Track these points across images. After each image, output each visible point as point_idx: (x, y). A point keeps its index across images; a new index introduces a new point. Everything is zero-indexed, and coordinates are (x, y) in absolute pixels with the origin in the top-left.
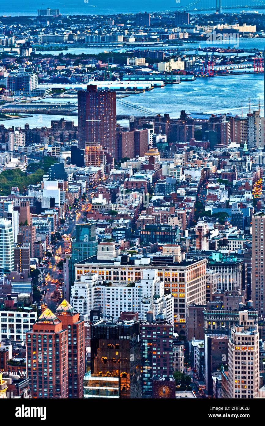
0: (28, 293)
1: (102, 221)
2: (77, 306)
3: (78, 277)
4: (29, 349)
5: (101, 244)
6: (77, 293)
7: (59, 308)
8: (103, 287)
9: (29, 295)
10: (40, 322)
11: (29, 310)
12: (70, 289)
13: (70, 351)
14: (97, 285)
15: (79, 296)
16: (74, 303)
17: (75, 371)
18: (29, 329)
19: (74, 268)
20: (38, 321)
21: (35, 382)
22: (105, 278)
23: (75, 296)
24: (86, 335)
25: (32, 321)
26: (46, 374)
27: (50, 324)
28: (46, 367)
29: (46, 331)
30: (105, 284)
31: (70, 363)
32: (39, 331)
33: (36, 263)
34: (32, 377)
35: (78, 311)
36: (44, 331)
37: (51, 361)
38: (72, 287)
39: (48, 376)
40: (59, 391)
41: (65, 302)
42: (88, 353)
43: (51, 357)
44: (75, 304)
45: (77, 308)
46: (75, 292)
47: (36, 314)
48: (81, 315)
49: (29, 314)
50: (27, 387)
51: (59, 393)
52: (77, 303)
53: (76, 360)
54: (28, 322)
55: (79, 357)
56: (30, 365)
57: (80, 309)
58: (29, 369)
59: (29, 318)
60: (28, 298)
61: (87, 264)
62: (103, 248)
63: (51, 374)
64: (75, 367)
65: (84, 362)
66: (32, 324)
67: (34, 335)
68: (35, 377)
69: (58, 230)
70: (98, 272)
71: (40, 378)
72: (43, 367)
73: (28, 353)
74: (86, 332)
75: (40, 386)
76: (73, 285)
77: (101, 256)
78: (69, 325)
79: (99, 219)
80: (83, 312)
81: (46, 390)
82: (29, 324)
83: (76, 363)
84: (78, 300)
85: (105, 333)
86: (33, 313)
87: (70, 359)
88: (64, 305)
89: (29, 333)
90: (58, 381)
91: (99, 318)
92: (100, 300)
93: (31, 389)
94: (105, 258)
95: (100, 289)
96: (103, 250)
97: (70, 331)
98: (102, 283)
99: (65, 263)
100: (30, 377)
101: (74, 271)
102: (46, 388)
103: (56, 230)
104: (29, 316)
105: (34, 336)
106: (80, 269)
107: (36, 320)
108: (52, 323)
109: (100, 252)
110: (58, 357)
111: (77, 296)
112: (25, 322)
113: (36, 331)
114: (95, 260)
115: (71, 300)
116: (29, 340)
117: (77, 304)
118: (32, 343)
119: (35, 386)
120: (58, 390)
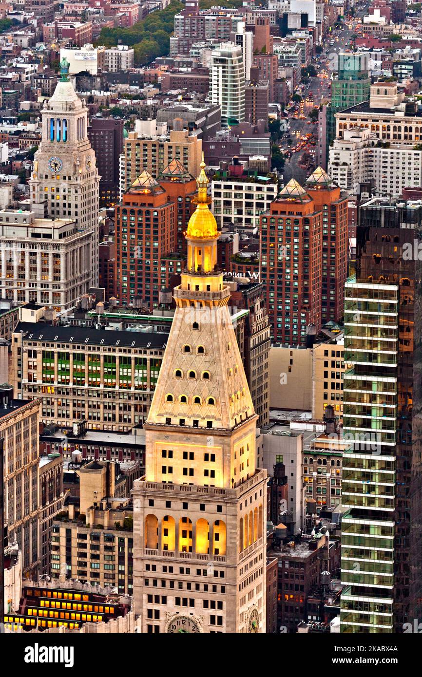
0: (265, 156)
1: (379, 50)
2: (337, 177)
3: (341, 133)
4: (264, 239)
5: (377, 85)
6: (338, 157)
7: (311, 179)
8: (378, 149)
9: (266, 159)
10: (281, 200)
11: (265, 181)
12: (328, 150)
13: (325, 244)
14: (369, 146)
15: (341, 161)
16: (333, 172)
17: (333, 274)
18: (265, 209)
19: (335, 119)
20: (278, 197)
21: (272, 288)
22: (381, 136)
23: (335, 161)
24: (350, 221)
25: (270, 197)
26: (289, 277)
27: (297, 203)
28: (288, 267)
29: (291, 213)
30: (380, 145)
31: (325, 262)
32: (279, 212)
33: (278, 111)
34: (268, 281)
35: (339, 185)
36: (287, 213)
37: (296, 258)
38: (330, 147)
39: (292, 281)
40: (307, 303)
41: (319, 170)
42: (352, 248)
43: (296, 253)
44: (334, 174)
45: (337, 179)
46: (335, 156)
47: (275, 187)
48: (343, 190)
49: (265, 187)
50: (259, 295)
51: (308, 305)
52: (337, 172)
53: (334, 258)
54: (263, 198)
55: (339, 253)
56: (264, 263)
57: (341, 182)
58: (264, 269)
59: (265, 193)
60: (265, 162)
61: (354, 114)
62: (378, 91)
63: (296, 277)
64: (333, 268)
65: (346, 261)
66: (270, 202)
67: (272, 218)
68: (272, 282)
69: (312, 62)
70: (370, 126)
71: (280, 283)
72: (284, 267)
73: (263, 246)
74: (350, 216)
75: (280, 295)
76: (332, 145)
77: (376, 103)
78: (325, 205)
79: (373, 47)
80: (346, 187)
81: (288, 301)
82: (265, 202)
83: (333, 262)
84: (339, 167)
85: (378, 219)
86: (271, 186)
87: (325, 256)
88: (318, 175)
89: (265, 215)
90: (306, 288)
91: (370, 196)
92: (372, 169)
93: (265, 299)
94: (381, 106)
95: (372, 151)
96: (378, 93)
97: (326, 214)
98: (376, 142)
99: (321, 111)
100: (264, 281)
101: (334, 124)
102: (288, 298)
103: (308, 62)
104: (265, 190)
105: (273, 220)
106: (343, 122)
107: (275, 195)
108: (299, 201)
109: (374, 97)
110: (306, 252)
111: (338, 161)
112: (259, 199)
113: (275, 212)
114: (366, 107)
115: (329, 168)
116: (265, 226)
117: (337, 174)
118: (268, 230)
119: (272, 294)
120: (306, 301)
